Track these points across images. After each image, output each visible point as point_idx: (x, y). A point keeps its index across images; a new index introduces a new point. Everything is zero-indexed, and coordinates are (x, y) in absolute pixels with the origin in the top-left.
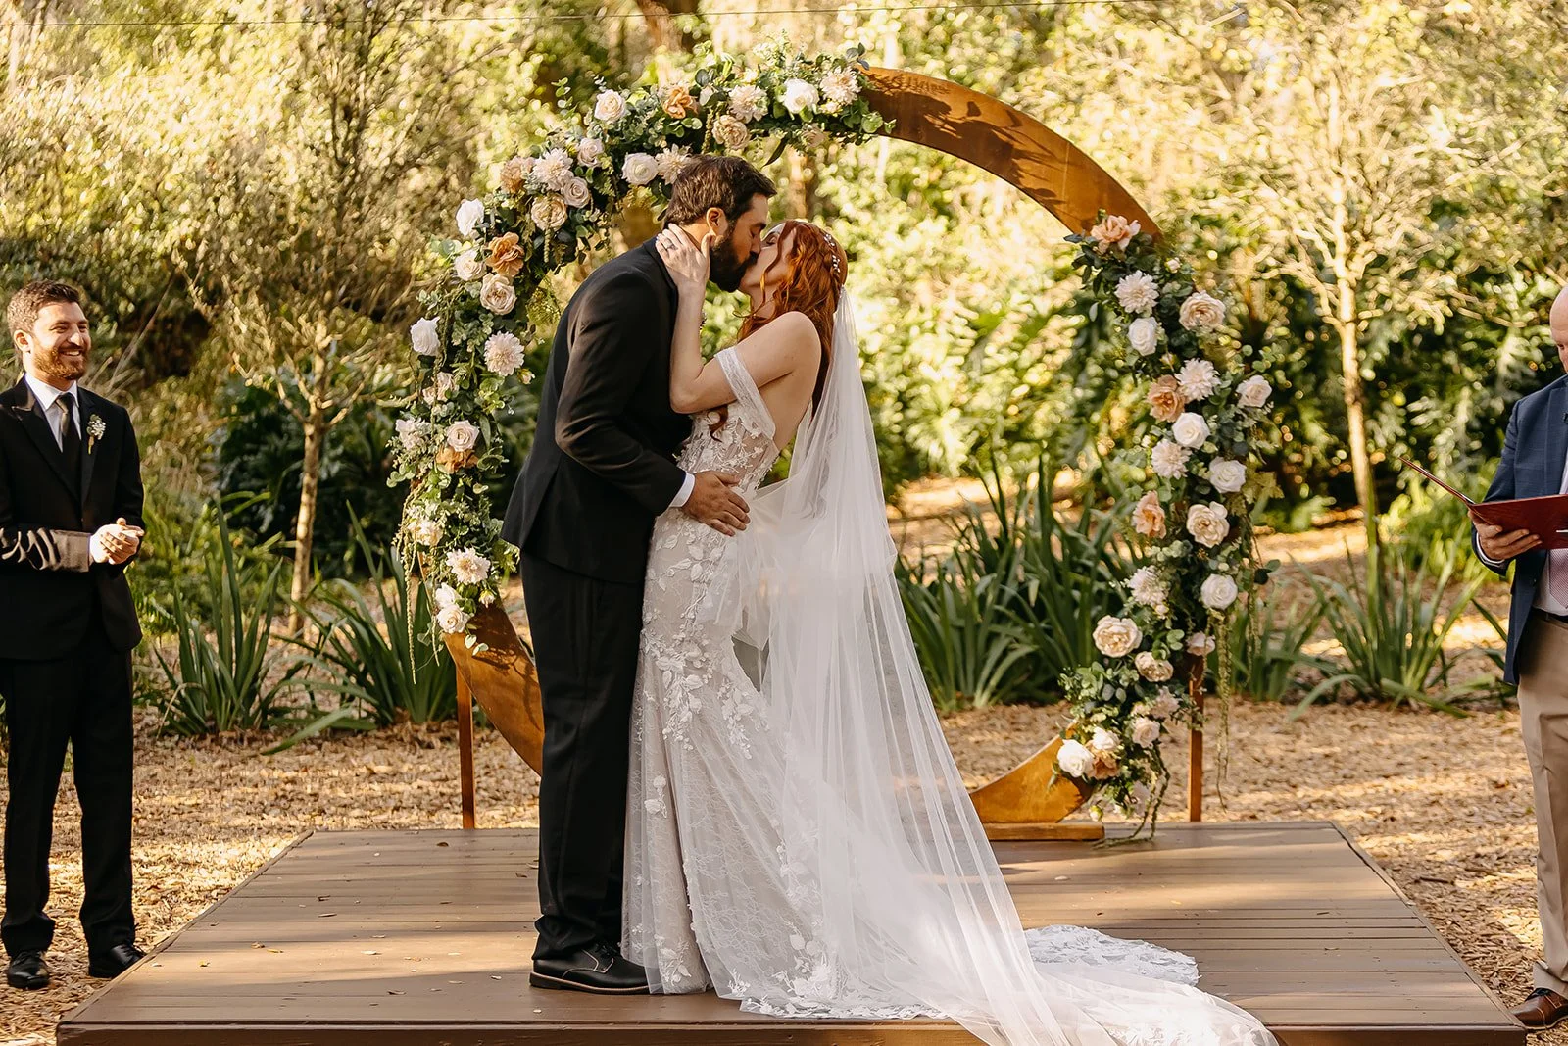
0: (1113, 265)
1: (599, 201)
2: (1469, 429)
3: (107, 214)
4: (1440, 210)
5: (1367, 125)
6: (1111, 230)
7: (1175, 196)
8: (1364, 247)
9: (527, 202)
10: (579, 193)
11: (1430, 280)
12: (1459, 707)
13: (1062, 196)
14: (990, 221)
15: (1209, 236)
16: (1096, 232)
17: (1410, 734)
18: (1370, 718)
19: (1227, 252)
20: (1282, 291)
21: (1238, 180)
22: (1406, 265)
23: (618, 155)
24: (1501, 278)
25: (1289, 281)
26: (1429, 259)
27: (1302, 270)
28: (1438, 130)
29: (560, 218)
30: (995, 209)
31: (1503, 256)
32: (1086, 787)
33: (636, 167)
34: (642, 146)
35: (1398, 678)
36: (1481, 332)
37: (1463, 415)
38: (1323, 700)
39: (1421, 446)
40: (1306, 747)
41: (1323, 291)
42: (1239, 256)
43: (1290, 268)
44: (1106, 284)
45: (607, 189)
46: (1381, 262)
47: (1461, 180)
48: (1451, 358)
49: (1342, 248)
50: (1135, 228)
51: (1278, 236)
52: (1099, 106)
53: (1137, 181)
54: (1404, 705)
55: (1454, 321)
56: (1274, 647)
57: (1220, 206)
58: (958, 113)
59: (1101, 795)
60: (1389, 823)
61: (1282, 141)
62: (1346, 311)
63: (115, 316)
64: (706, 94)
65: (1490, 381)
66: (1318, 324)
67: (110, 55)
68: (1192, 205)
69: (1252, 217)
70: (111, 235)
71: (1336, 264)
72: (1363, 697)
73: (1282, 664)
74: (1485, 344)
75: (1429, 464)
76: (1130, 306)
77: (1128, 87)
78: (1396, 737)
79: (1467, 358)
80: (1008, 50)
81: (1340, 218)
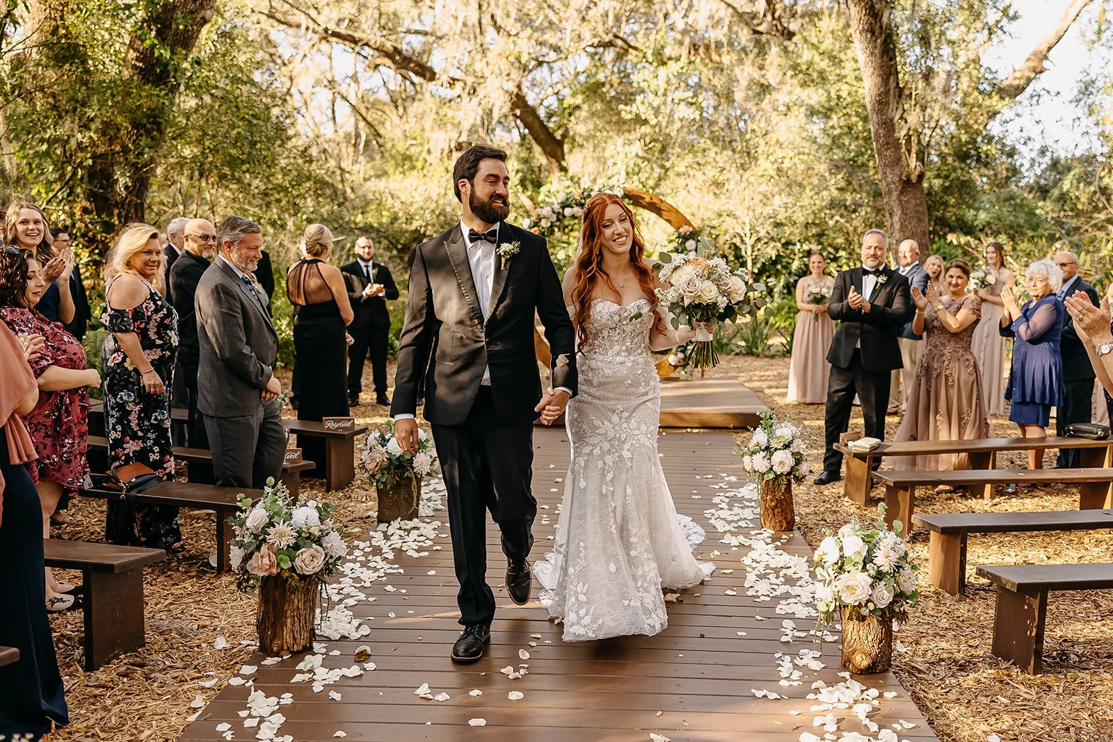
0: (685, 238)
1: (558, 220)
2: (784, 287)
3: (395, 219)
4: (778, 225)
5: (756, 201)
6: (685, 229)
7: (703, 220)
8: (754, 235)
9: (540, 220)
10: (554, 218)
11: (772, 244)
12: (773, 357)
13: (673, 220)
14: (650, 226)
15: (713, 231)
16: (681, 230)
17: (757, 363)
18: (749, 359)
19: (717, 236)
20: (733, 247)
21: (720, 215)
22: (766, 240)
23: (563, 208)
24: (795, 244)
25: (735, 244)
26: (772, 239)
27: (737, 241)
28: (777, 201)
29: (549, 224)
30: (651, 222)
31: (795, 239)
32: (675, 367)
33: (568, 211)
34: (570, 206)
35: (757, 348)
36: (787, 260)
37: (782, 283)
38: (737, 354)
39: (770, 291)
40: (732, 365)
41: (742, 247)
42: (720, 237)
43: (734, 240)
44: (683, 243)
45: (561, 217)
46: (759, 240)
47: (781, 217)
48: (779, 267)
49: (748, 235)
50: (691, 229)
51: (731, 231)
52: (683, 193)
53: (693, 215)
54: (758, 356)
55: (778, 256)
56: (725, 341)
57: (715, 223)
58: (648, 199)
59: (679, 369)
60: (751, 380)
61: (733, 205)
62: (749, 253)
63: (397, 249)
64: (586, 194)
65: (790, 274)
66: (742, 257)
67: (391, 171)
68: (707, 223)
69: (724, 226)
70: (396, 225)
71: (746, 240)
72: (748, 354)
73: (727, 345)
74: (788, 263)
75: (772, 297)
76: (689, 248)
77: (691, 188)
78: (755, 363)
79: (784, 267)
80: (656, 175)
81: (747, 227)
